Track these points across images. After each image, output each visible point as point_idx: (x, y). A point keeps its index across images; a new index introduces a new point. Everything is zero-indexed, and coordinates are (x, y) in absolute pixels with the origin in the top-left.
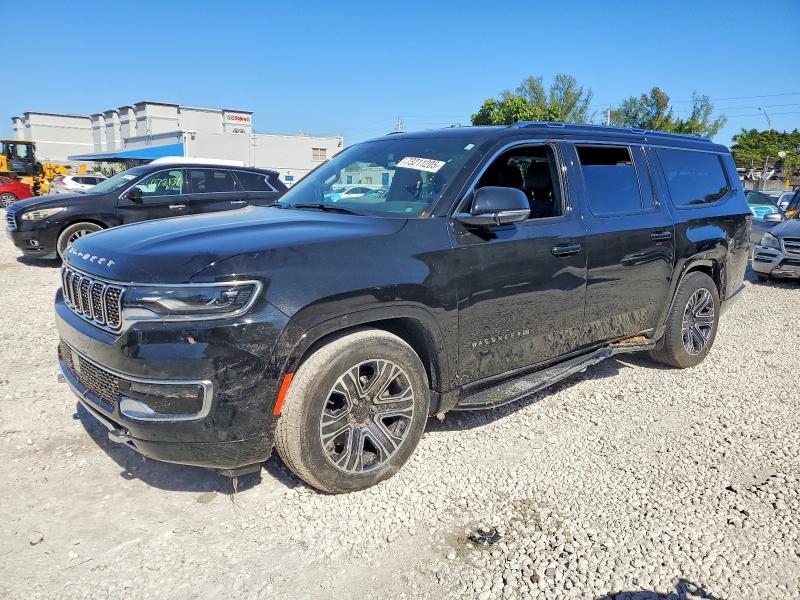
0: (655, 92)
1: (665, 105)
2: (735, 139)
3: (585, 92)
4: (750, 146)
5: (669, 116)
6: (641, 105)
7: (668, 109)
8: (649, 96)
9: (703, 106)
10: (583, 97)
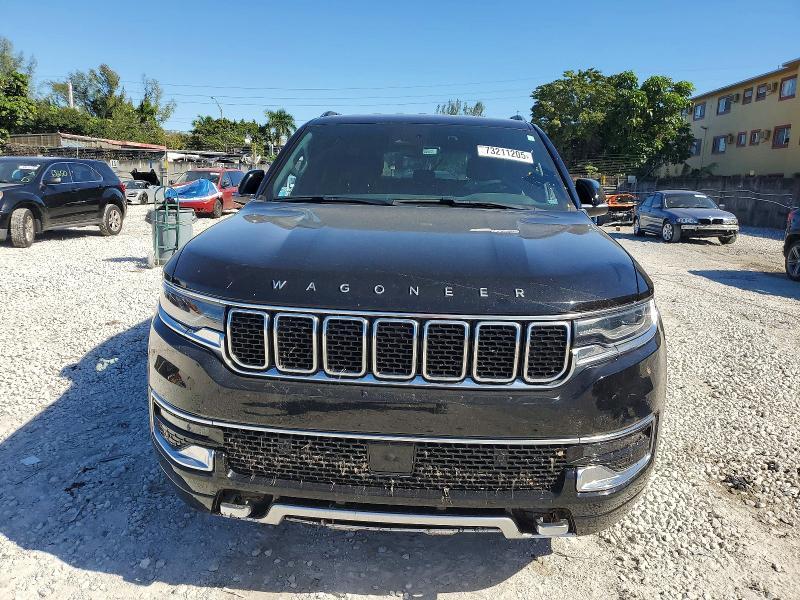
0: (104, 69)
1: (117, 84)
2: (194, 124)
3: (27, 58)
4: (209, 132)
5: (122, 97)
6: (90, 80)
7: (120, 89)
8: (98, 72)
9: (153, 90)
10: (25, 64)
